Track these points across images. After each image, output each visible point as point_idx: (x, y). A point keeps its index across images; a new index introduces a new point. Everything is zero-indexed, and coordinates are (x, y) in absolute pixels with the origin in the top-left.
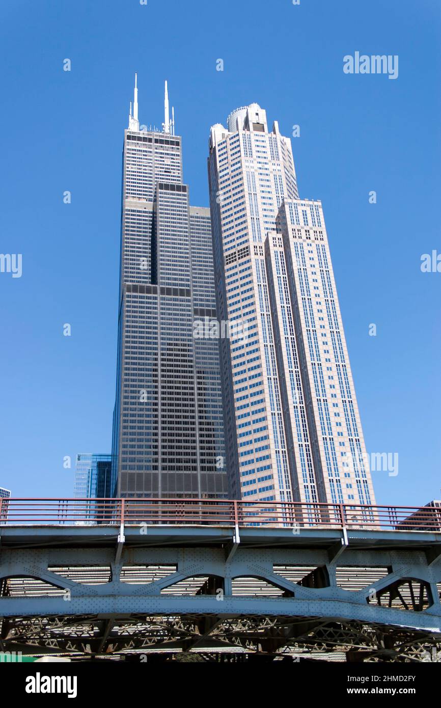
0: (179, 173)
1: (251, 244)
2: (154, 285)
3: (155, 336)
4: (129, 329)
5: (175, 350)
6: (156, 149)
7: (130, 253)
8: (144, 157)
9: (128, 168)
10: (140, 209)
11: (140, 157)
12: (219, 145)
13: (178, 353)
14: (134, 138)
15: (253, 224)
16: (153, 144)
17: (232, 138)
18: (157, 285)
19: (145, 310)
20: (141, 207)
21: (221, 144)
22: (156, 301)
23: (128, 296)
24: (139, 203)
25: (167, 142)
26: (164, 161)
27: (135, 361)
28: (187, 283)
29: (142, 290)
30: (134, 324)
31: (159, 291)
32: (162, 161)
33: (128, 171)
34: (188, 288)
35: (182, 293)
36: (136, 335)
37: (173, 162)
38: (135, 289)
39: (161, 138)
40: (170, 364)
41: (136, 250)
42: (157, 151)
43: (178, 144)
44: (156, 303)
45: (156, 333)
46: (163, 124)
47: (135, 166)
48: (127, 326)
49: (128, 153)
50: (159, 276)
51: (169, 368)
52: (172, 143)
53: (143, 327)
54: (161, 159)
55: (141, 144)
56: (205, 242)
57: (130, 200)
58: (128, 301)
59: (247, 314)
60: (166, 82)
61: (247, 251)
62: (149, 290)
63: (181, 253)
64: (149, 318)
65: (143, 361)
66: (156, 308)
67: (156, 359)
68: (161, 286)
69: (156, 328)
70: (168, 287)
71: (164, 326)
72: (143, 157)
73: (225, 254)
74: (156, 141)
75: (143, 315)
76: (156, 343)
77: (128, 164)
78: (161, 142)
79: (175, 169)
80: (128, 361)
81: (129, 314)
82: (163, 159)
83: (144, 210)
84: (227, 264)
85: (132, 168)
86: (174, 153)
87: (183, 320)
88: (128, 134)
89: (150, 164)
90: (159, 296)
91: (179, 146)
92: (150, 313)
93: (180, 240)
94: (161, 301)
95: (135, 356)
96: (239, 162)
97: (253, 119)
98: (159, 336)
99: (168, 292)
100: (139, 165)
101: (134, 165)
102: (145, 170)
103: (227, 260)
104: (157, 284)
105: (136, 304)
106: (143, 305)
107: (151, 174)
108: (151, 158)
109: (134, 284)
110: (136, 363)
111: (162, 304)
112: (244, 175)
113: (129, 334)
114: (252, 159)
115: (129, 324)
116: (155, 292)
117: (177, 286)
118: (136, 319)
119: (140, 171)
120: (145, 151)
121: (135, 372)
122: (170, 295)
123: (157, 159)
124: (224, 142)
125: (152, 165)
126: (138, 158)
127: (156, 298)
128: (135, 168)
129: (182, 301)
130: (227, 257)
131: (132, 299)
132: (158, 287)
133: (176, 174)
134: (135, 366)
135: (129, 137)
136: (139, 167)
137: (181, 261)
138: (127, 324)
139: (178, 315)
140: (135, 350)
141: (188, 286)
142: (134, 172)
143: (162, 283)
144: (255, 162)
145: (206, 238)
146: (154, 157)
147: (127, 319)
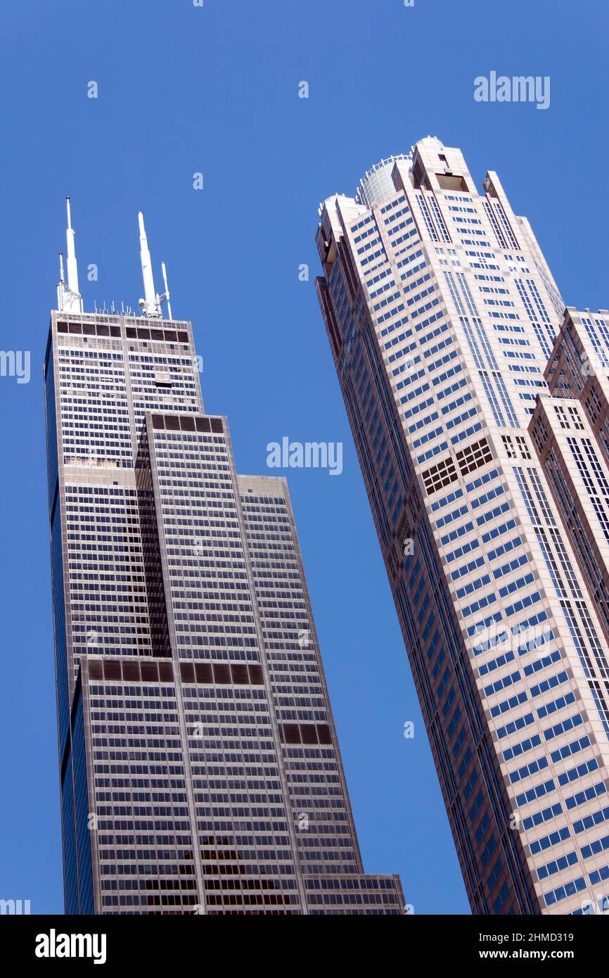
0: (193, 401)
1: (495, 433)
2: (163, 659)
3: (178, 791)
4: (104, 776)
5: (238, 826)
6: (132, 349)
7: (84, 592)
8: (104, 368)
9: (65, 393)
10: (104, 486)
11: (94, 368)
12: (354, 229)
13: (247, 833)
14: (75, 328)
15: (487, 386)
16: (123, 339)
17: (389, 207)
18: (170, 659)
19: (145, 724)
20: (105, 481)
21: (361, 225)
22: (172, 699)
23: (95, 690)
24: (101, 472)
25: (157, 335)
26: (153, 376)
27: (129, 862)
28: (251, 649)
29: (131, 672)
30: (116, 762)
31: (177, 673)
32: (148, 375)
33: (65, 400)
34: (255, 663)
35: (240, 675)
36: (124, 790)
37: (176, 377)
38: (112, 670)
39: (141, 327)
40: (229, 867)
41: (100, 582)
42: (134, 353)
43: (184, 337)
44: (172, 705)
45: (180, 784)
46: (141, 301)
47: (81, 389)
48: (100, 769)
49: (63, 360)
50: (175, 634)
51: (226, 877)
52: (170, 336)
53: (143, 770)
54: (146, 371)
55: (94, 339)
56: (276, 556)
57: (75, 465)
58: (95, 704)
59: (518, 606)
60: (141, 216)
61: (486, 450)
62: (149, 673)
63: (225, 575)
64: (157, 744)
65: (150, 862)
66: (173, 718)
67: (189, 855)
68: (182, 660)
69: (179, 770)
70: (200, 661)
71: (200, 764)
72: (100, 368)
73: (420, 469)
74: (131, 333)
75: (139, 736)
76: (183, 812)
77: (64, 385)
78: (144, 334)
79: (182, 393)
80: (108, 862)
81: (101, 736)
82: (150, 372)
83: (115, 487)
84: (431, 491)
85: (75, 393)
86: (176, 357)
87: (250, 745)
88: (61, 320)
89: (120, 384)
90: (178, 684)
91: (187, 341)
92: (159, 730)
93: (221, 544)
94: (187, 700)
95: (128, 847)
96: (419, 253)
97: (433, 167)
98: (189, 791)
99: (203, 673)
100: (93, 387)
101: (79, 386)
102: (108, 396)
103: (428, 483)
104: (171, 656)
105: (118, 710)
106: (137, 711)
107: (124, 404)
108: (121, 370)
109: (110, 657)
110: (134, 867)
111: (189, 706)
112: (440, 279)
113: (105, 790)
114: (451, 246)
115: (103, 762)
116: (168, 676)
117: (225, 658)
118: (121, 749)
119: (96, 399)
120: (105, 356)
121: (132, 892)
122: (208, 681)
123: (137, 371)
124: (367, 221)
125: (124, 385)
126: (88, 371)
127: (170, 692)
128: (84, 393)
129: (243, 697)
130: (426, 474)
131: (106, 697)
132: (175, 662)
133: (188, 404)
134: (130, 877)
135: (62, 327)
136: (92, 390)
137: (228, 596)
138: (96, 762)
139: (235, 732)
140: (127, 833)
141: (254, 656)
142: (80, 401)
143: (184, 654)
144: (461, 253)
145: (279, 547)
146: (127, 367)
147: (96, 749)
